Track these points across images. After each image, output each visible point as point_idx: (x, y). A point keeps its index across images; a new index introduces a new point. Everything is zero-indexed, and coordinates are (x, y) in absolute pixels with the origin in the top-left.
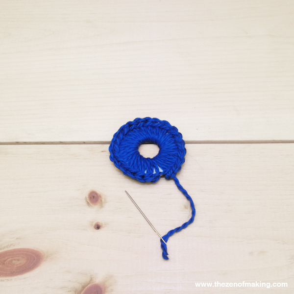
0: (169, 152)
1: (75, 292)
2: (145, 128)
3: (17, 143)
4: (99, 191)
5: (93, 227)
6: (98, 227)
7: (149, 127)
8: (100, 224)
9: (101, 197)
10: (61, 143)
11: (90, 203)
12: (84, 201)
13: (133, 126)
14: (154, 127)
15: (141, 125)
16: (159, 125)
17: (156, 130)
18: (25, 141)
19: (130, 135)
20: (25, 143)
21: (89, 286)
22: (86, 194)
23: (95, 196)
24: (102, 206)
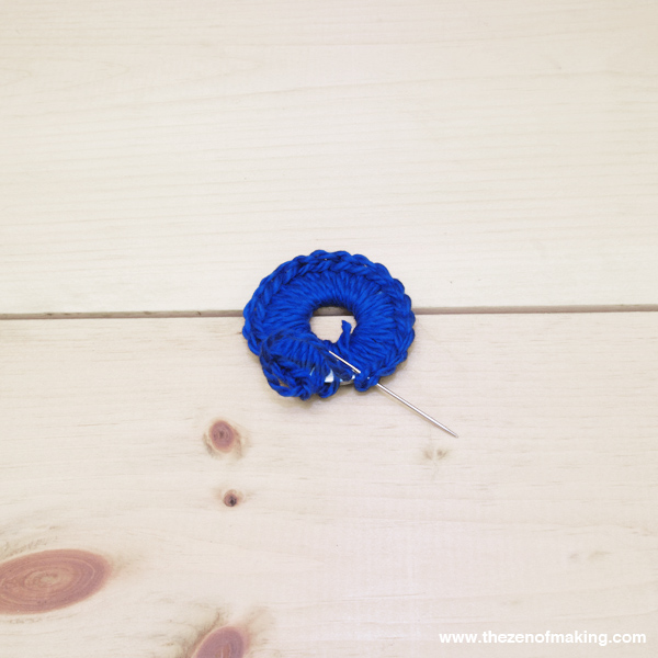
0: (376, 334)
1: (183, 645)
2: (332, 275)
3: (50, 316)
4: (233, 420)
5: (221, 501)
6: (232, 501)
7: (342, 273)
8: (237, 495)
9: (237, 434)
10: (148, 315)
11: (213, 447)
12: (202, 443)
13: (308, 266)
14: (353, 275)
15: (325, 267)
16: (365, 273)
17: (356, 283)
18: (67, 311)
19: (298, 285)
20: (67, 316)
21: (213, 631)
22: (205, 427)
23: (226, 431)
24: (240, 454)
